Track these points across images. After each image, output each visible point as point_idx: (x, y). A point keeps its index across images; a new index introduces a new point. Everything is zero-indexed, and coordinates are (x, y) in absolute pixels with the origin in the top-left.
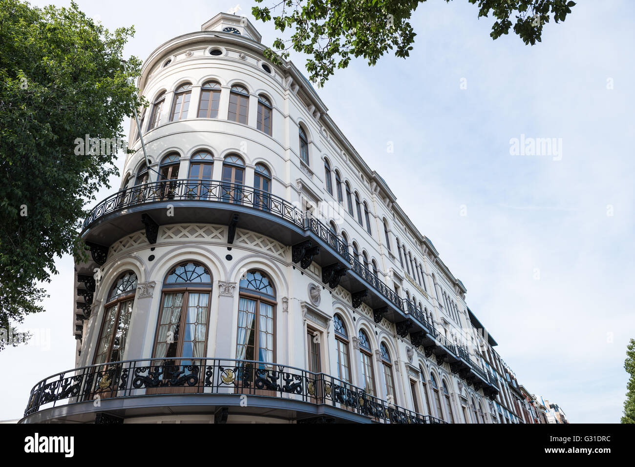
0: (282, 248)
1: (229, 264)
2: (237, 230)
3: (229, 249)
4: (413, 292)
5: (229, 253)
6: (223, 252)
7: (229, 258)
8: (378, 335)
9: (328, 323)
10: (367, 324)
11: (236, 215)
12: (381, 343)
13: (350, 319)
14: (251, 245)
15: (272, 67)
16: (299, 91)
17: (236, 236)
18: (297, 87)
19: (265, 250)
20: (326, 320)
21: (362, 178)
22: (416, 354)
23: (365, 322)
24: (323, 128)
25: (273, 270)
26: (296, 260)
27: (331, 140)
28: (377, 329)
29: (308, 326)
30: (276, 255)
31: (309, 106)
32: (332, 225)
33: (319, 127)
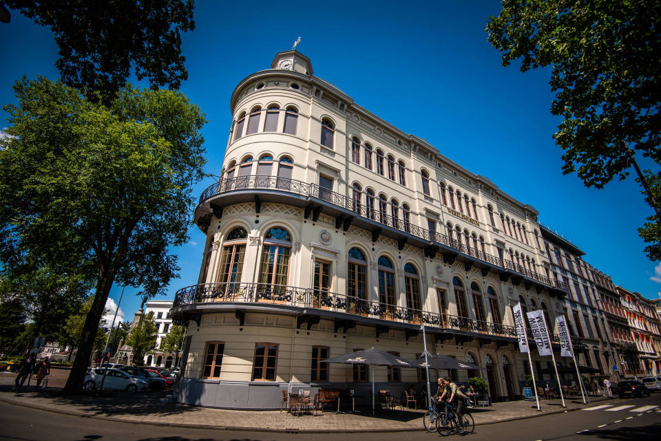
0: (297, 210)
1: (256, 226)
2: (262, 204)
3: (258, 216)
4: (457, 222)
5: (257, 219)
6: (253, 218)
7: (257, 222)
8: (401, 259)
9: (338, 255)
10: (388, 251)
11: (256, 196)
12: (407, 264)
13: (369, 250)
14: (272, 212)
15: (299, 84)
16: (324, 94)
17: (261, 208)
18: (322, 92)
19: (282, 214)
20: (335, 254)
21: (400, 143)
22: (450, 270)
23: (386, 250)
24: (353, 115)
25: (288, 225)
26: (306, 217)
27: (363, 122)
28: (400, 255)
29: (316, 258)
30: (292, 215)
31: (337, 102)
32: (357, 186)
33: (349, 115)
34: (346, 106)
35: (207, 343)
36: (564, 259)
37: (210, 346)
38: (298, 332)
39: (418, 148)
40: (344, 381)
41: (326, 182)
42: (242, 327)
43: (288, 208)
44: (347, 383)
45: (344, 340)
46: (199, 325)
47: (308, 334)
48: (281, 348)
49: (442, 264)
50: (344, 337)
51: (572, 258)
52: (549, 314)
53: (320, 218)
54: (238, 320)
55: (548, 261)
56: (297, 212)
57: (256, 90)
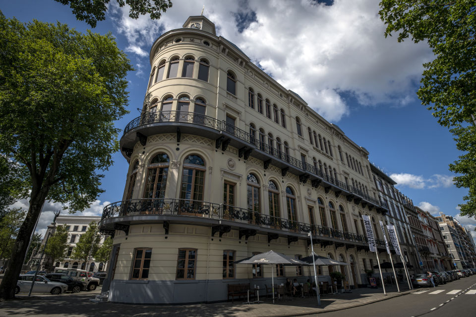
0: (210, 141)
1: (177, 153)
2: (182, 135)
3: (178, 145)
4: (319, 157)
5: (178, 147)
6: (174, 146)
7: (178, 149)
8: (284, 183)
9: (241, 178)
10: (275, 177)
11: (178, 127)
12: (287, 187)
13: (261, 175)
14: (190, 142)
15: (210, 42)
16: (228, 52)
17: (181, 138)
18: (227, 50)
19: (198, 143)
20: (239, 177)
21: (281, 95)
22: (316, 192)
23: (274, 176)
24: (249, 71)
25: (203, 153)
26: (217, 147)
27: (256, 77)
28: (283, 180)
29: (225, 180)
30: (206, 145)
31: (237, 59)
32: (252, 125)
33: (246, 70)
34: (244, 63)
35: (135, 249)
36: (384, 187)
37: (138, 252)
38: (212, 240)
39: (293, 100)
40: (247, 278)
41: (230, 120)
42: (166, 235)
43: (203, 139)
44: (249, 279)
45: (246, 245)
46: (127, 234)
47: (220, 240)
48: (199, 252)
49: (311, 188)
50: (246, 243)
51: (389, 185)
52: (377, 225)
53: (228, 149)
54: (164, 230)
55: (375, 188)
56: (209, 143)
57: (174, 43)
